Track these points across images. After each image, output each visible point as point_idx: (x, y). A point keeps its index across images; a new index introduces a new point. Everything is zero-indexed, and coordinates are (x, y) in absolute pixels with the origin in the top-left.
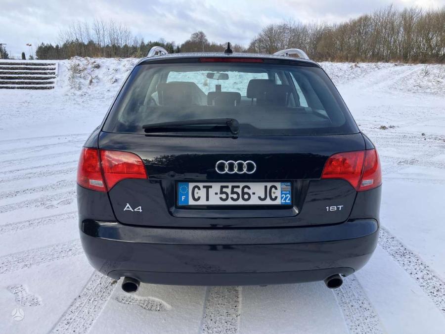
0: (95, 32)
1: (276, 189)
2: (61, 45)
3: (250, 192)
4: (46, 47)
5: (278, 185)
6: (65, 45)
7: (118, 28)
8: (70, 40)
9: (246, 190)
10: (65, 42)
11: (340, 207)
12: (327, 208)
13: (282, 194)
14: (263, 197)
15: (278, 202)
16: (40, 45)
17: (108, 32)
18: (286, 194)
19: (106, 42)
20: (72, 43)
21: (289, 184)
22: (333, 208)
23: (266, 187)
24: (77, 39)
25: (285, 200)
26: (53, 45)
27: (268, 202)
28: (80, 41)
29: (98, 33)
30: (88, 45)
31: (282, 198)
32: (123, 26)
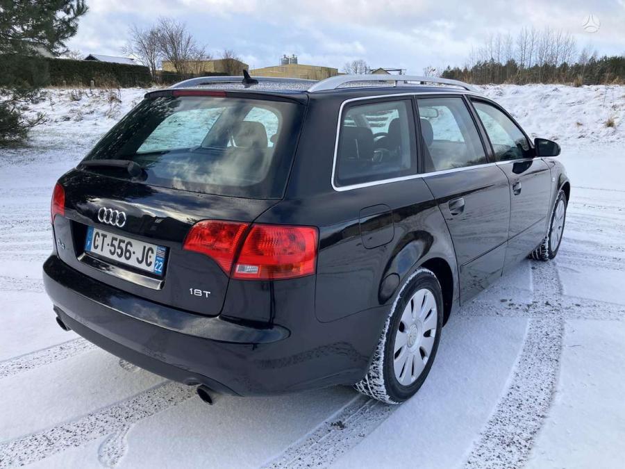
0: (519, 47)
1: (153, 252)
2: (470, 68)
3: (132, 250)
4: (452, 71)
5: (155, 248)
6: (475, 68)
7: (555, 39)
8: (483, 61)
9: (129, 247)
10: (476, 64)
11: (207, 292)
12: (191, 290)
13: (156, 260)
14: (140, 259)
15: (151, 269)
16: (445, 69)
17: (539, 46)
18: (159, 261)
19: (533, 60)
20: (485, 64)
21: (164, 249)
22: (198, 292)
23: (145, 247)
24: (492, 59)
25: (158, 268)
26: (460, 68)
27: (143, 266)
28: (496, 62)
29: (523, 49)
30: (505, 67)
31: (156, 264)
32: (564, 35)
